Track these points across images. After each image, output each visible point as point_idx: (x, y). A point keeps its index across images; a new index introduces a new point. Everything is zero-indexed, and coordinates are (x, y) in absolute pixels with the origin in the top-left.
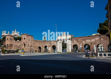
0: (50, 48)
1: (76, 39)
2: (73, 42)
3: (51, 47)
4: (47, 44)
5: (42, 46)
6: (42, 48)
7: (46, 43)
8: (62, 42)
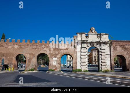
0: (56, 59)
1: (121, 44)
2: (115, 49)
3: (59, 56)
4: (45, 49)
5: (30, 54)
6: (30, 60)
7: (43, 46)
8: (88, 48)
